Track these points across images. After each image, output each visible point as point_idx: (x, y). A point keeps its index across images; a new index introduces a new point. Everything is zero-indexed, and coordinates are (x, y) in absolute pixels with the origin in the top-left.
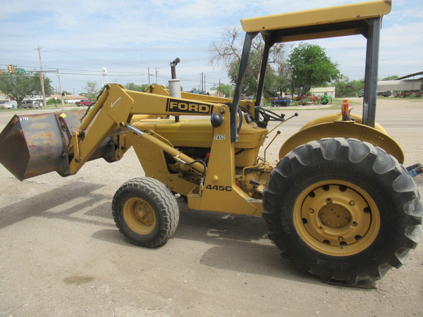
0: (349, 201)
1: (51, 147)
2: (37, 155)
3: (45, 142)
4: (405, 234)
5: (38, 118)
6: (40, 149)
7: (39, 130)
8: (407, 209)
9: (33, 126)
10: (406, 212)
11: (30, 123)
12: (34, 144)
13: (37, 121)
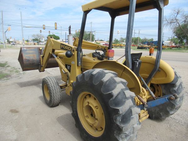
0: (95, 105)
1: (34, 60)
2: (27, 62)
3: (31, 58)
4: (115, 135)
5: (30, 49)
6: (29, 60)
7: (29, 53)
8: (116, 119)
9: (27, 52)
10: (115, 121)
11: (26, 50)
12: (26, 58)
13: (29, 50)
